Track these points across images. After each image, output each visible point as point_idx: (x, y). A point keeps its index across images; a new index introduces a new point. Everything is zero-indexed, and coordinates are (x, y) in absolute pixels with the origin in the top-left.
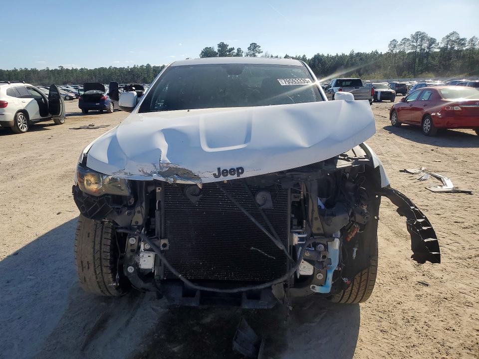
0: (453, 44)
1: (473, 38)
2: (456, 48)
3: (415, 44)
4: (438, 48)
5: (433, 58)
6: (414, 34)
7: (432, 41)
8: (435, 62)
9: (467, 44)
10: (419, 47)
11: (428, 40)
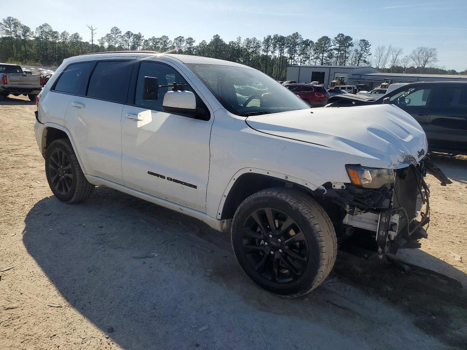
0: (48, 36)
1: (64, 32)
2: (51, 39)
3: (9, 29)
4: (34, 37)
5: (30, 46)
6: (6, 19)
7: (26, 30)
8: (33, 51)
9: (60, 38)
10: (13, 33)
11: (22, 27)
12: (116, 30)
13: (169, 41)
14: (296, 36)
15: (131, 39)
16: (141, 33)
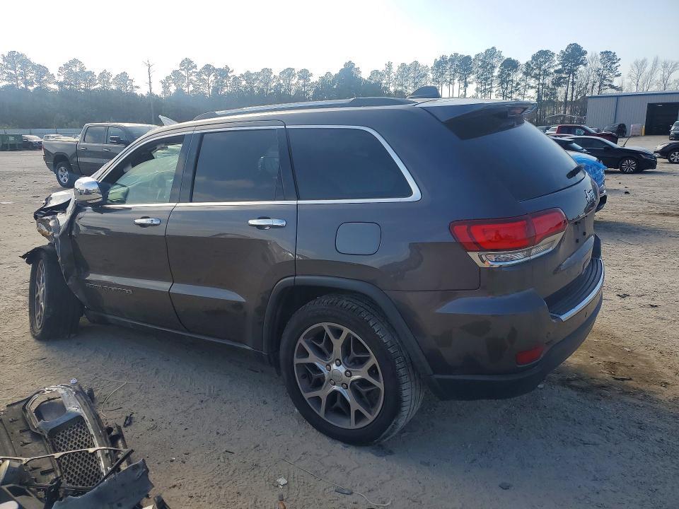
12: (187, 64)
13: (272, 76)
14: (492, 53)
15: (212, 78)
16: (229, 66)
